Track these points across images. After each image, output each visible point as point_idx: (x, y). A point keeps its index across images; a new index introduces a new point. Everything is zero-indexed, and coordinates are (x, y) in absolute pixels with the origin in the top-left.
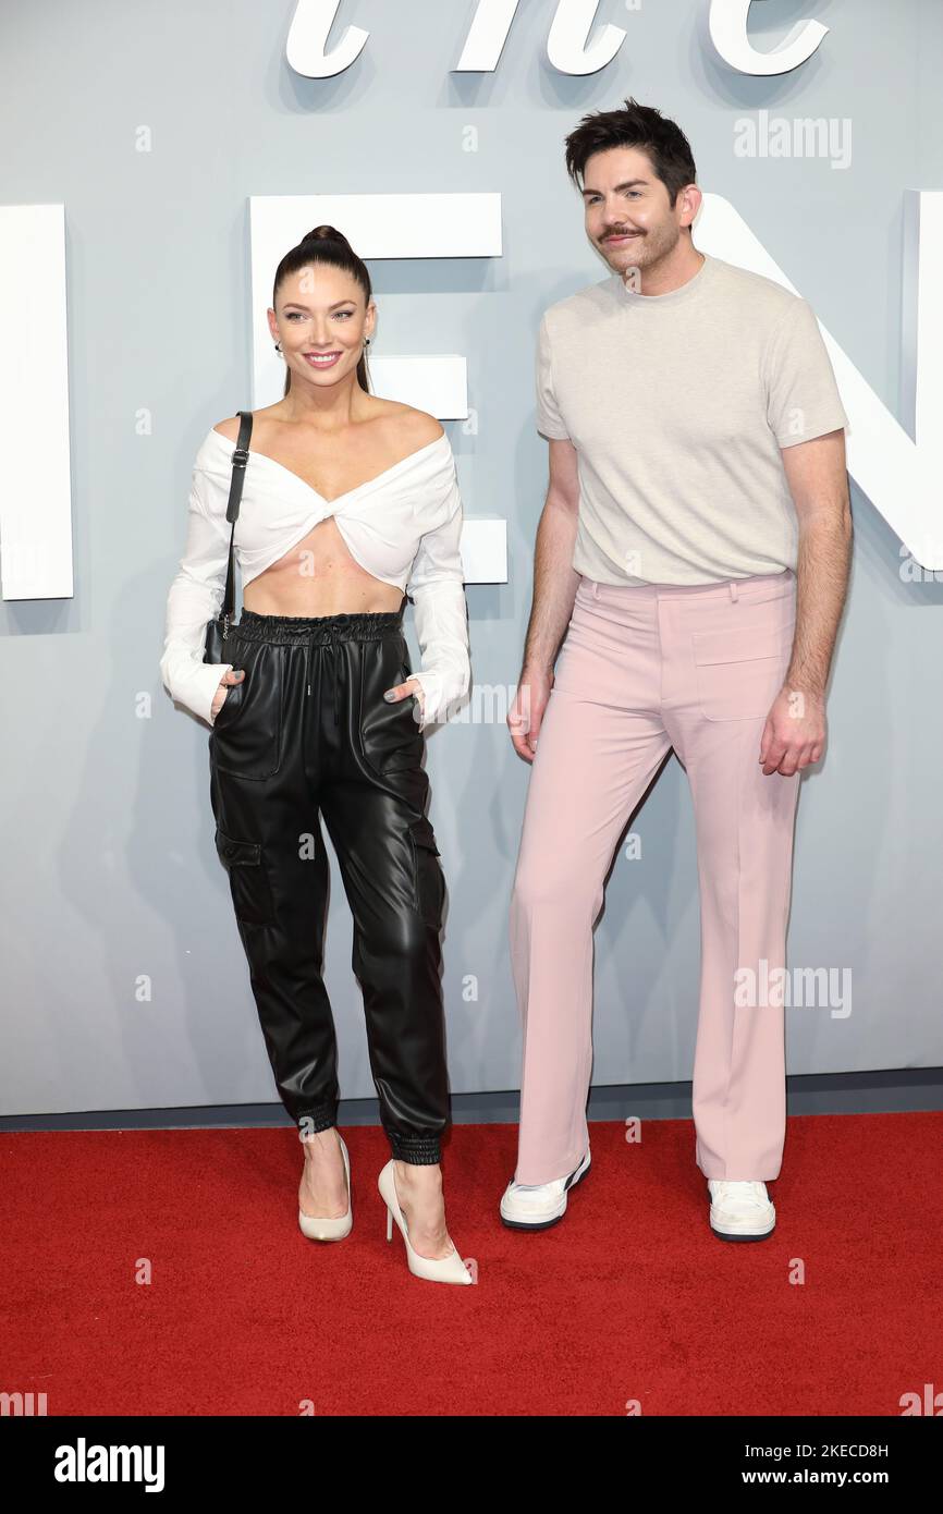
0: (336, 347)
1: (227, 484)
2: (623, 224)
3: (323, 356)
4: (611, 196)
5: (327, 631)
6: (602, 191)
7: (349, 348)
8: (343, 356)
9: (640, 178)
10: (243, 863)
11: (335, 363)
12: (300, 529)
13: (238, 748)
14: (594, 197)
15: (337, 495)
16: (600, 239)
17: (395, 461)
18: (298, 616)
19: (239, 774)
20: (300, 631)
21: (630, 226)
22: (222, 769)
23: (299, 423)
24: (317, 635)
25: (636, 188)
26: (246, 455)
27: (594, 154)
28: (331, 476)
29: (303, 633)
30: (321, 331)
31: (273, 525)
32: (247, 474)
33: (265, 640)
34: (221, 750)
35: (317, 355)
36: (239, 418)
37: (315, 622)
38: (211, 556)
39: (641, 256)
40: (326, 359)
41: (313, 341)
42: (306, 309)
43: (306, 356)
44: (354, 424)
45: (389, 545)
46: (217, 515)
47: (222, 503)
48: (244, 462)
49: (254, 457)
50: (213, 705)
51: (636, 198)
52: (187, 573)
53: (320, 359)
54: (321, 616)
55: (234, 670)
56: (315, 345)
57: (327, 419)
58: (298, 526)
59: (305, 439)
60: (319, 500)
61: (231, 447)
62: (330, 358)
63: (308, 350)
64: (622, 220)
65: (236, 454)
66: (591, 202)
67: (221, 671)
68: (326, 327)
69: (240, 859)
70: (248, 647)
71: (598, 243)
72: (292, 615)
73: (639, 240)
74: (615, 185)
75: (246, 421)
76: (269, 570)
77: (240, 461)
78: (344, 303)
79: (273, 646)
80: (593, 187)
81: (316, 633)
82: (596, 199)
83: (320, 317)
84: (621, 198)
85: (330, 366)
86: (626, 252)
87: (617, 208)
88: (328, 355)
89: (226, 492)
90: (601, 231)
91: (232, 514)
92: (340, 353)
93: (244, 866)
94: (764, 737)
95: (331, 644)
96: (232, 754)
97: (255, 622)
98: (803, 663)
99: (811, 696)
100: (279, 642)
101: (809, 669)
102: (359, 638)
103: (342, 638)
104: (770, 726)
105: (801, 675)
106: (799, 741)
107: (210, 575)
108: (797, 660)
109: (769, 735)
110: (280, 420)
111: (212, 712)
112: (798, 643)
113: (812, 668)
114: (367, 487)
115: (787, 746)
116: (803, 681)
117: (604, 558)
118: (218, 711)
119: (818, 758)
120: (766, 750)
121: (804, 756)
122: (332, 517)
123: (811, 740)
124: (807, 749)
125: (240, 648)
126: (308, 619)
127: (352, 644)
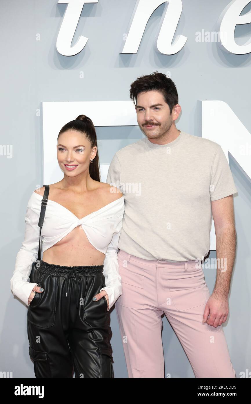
0: (75, 163)
1: (39, 212)
2: (152, 120)
3: (70, 166)
4: (148, 109)
5: (74, 272)
6: (145, 107)
7: (80, 164)
8: (78, 167)
9: (160, 103)
10: (40, 360)
11: (75, 168)
12: (69, 229)
13: (38, 315)
14: (140, 109)
15: (82, 217)
16: (143, 125)
17: (104, 205)
18: (64, 265)
19: (38, 325)
20: (63, 271)
21: (155, 122)
22: (32, 323)
23: (67, 190)
24: (71, 273)
25: (158, 107)
26: (47, 201)
27: (142, 93)
28: (80, 210)
29: (65, 272)
30: (69, 156)
31: (57, 228)
32: (47, 208)
33: (50, 274)
34: (32, 315)
35: (69, 165)
36: (44, 188)
37: (70, 268)
38: (34, 241)
39: (158, 133)
40: (71, 167)
41: (66, 160)
42: (65, 147)
43: (65, 165)
44: (89, 191)
45: (103, 236)
46: (35, 224)
47: (37, 219)
48: (46, 204)
49: (50, 202)
50: (29, 298)
51: (157, 110)
52: (24, 247)
53: (69, 167)
54: (72, 266)
55: (38, 286)
56: (67, 161)
57: (78, 189)
58: (68, 228)
59: (70, 196)
60: (76, 218)
61: (41, 198)
62: (73, 167)
63: (66, 163)
64: (152, 118)
65: (43, 200)
66: (140, 110)
67: (34, 285)
68: (72, 154)
69: (39, 358)
70: (43, 276)
71: (142, 126)
72: (61, 265)
73: (158, 127)
74: (150, 105)
75: (47, 189)
76: (55, 245)
77: (44, 204)
78: (80, 146)
79: (53, 276)
80: (141, 105)
81: (70, 272)
82: (142, 110)
83: (70, 151)
84: (152, 110)
85: (73, 170)
86: (153, 131)
87: (150, 114)
88: (72, 165)
89: (39, 215)
90: (144, 122)
91: (41, 223)
92: (77, 165)
93: (40, 361)
94: (205, 312)
95: (76, 277)
96: (36, 317)
97: (47, 266)
98: (221, 283)
99: (224, 296)
100: (56, 275)
101: (223, 286)
102: (86, 275)
103: (80, 275)
104: (207, 308)
105: (220, 288)
106: (220, 314)
107: (33, 248)
108: (219, 282)
109: (207, 312)
110: (60, 189)
111: (29, 301)
112: (219, 276)
113: (225, 286)
114: (94, 214)
115: (215, 316)
116: (221, 291)
117: (136, 245)
118: (31, 301)
119: (225, 321)
120: (206, 318)
121: (221, 320)
122: (80, 225)
123: (224, 313)
124: (222, 318)
125: (41, 276)
126: (67, 267)
127: (83, 277)
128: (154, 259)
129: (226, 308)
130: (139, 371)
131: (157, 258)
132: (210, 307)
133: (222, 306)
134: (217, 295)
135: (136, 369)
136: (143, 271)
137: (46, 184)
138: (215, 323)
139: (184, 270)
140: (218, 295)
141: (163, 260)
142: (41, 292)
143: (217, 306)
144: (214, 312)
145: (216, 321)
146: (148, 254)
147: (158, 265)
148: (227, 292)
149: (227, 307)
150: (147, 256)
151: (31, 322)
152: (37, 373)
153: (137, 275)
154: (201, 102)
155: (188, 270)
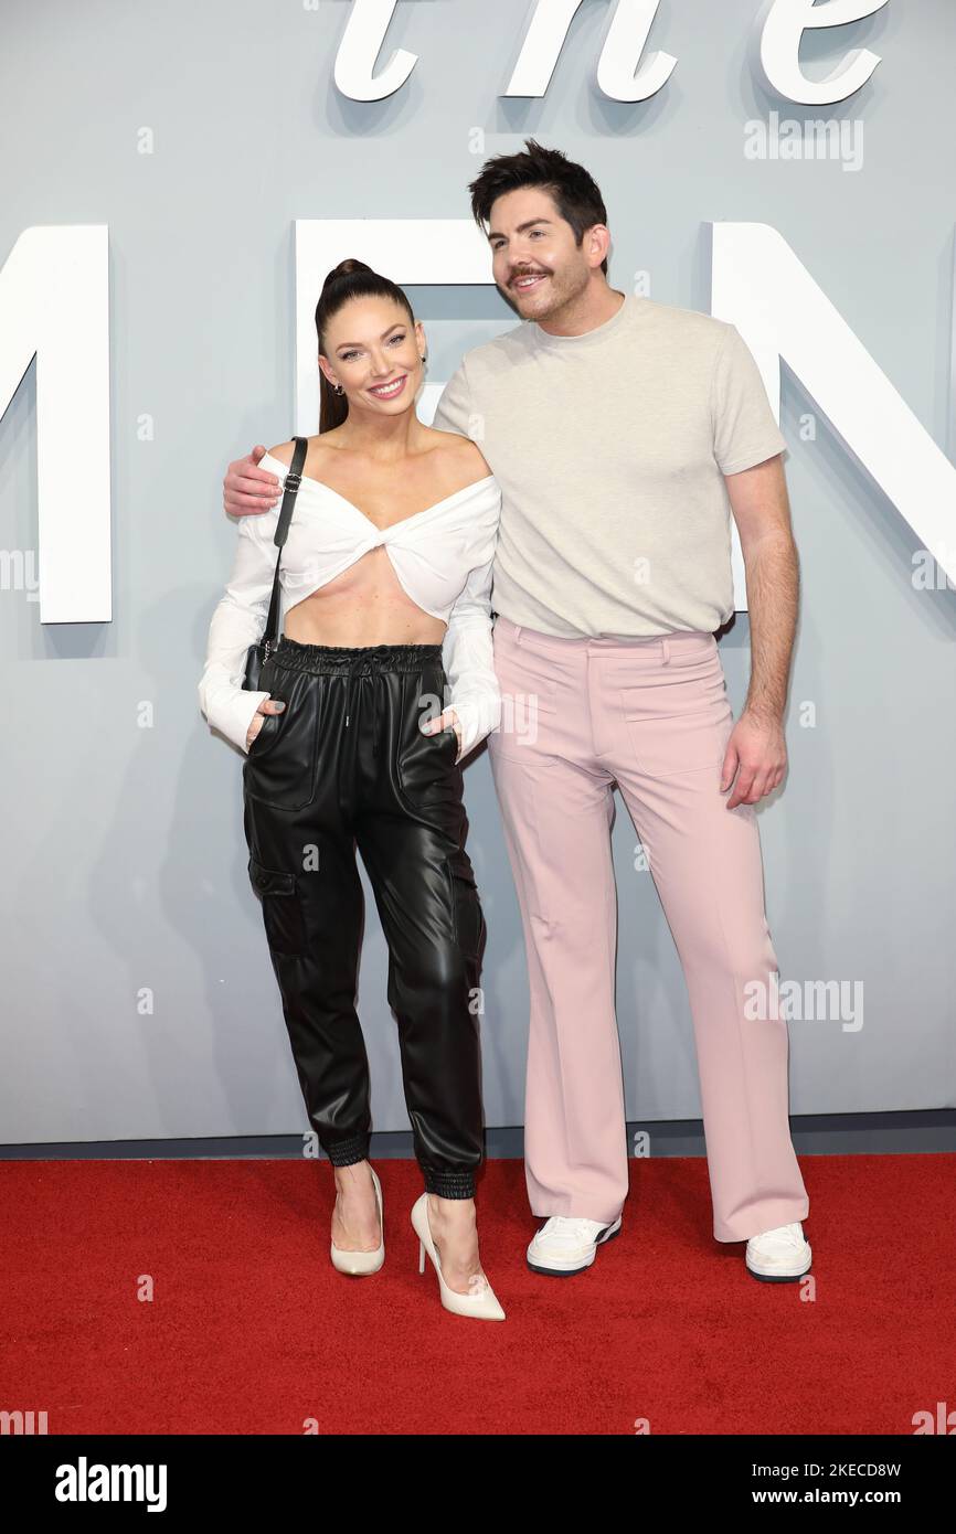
3: (389, 384)
4: (514, 237)
5: (367, 662)
7: (411, 370)
8: (408, 381)
10: (277, 893)
11: (403, 389)
12: (351, 554)
13: (272, 777)
14: (497, 241)
15: (389, 525)
17: (447, 493)
18: (338, 646)
19: (272, 804)
20: (339, 661)
21: (535, 266)
22: (256, 798)
24: (358, 665)
25: (539, 227)
26: (299, 480)
28: (385, 506)
29: (342, 664)
30: (380, 362)
31: (321, 550)
32: (298, 499)
33: (304, 669)
34: (254, 777)
36: (294, 442)
37: (355, 653)
38: (257, 581)
39: (549, 299)
40: (392, 387)
41: (372, 374)
43: (371, 390)
44: (410, 456)
45: (440, 577)
46: (265, 540)
47: (272, 528)
48: (296, 487)
49: (307, 483)
50: (249, 732)
51: (539, 238)
52: (231, 597)
54: (361, 647)
55: (271, 699)
56: (379, 377)
57: (385, 451)
58: (349, 551)
59: (360, 467)
60: (375, 529)
61: (284, 470)
62: (396, 386)
63: (372, 384)
65: (289, 478)
66: (497, 245)
67: (259, 698)
68: (383, 356)
69: (273, 888)
70: (286, 675)
72: (332, 645)
73: (546, 283)
74: (517, 225)
75: (302, 446)
76: (312, 596)
77: (292, 485)
78: (394, 328)
79: (312, 675)
81: (357, 662)
83: (375, 349)
84: (525, 238)
85: (398, 394)
86: (535, 297)
87: (520, 249)
90: (508, 274)
92: (405, 377)
93: (277, 896)
94: (725, 764)
95: (371, 675)
96: (266, 783)
97: (295, 650)
98: (765, 687)
99: (774, 719)
100: (318, 672)
101: (771, 693)
102: (400, 669)
103: (382, 669)
104: (732, 752)
105: (763, 699)
106: (766, 766)
107: (255, 600)
108: (759, 684)
109: (732, 762)
110: (335, 448)
111: (247, 739)
112: (758, 667)
113: (774, 692)
114: (419, 518)
115: (755, 772)
116: (765, 705)
117: (531, 602)
118: (254, 738)
119: (779, 782)
120: (729, 777)
121: (770, 782)
122: (383, 546)
123: (777, 763)
124: (773, 774)
125: (279, 676)
126: (348, 649)
127: (392, 676)
128: (580, 636)
129: (780, 749)
130: (545, 922)
131: (589, 632)
132: (740, 749)
133: (770, 744)
134: (756, 718)
135: (540, 918)
136: (554, 667)
137: (301, 434)
138: (754, 789)
139: (660, 662)
140: (760, 717)
141: (603, 636)
142: (279, 712)
143: (757, 743)
144: (750, 760)
145: (758, 784)
146: (562, 623)
147: (593, 651)
148: (780, 709)
149: (782, 748)
150: (562, 630)
151: (253, 796)
152: (271, 926)
153: (537, 677)
154: (711, 225)
155: (673, 662)
